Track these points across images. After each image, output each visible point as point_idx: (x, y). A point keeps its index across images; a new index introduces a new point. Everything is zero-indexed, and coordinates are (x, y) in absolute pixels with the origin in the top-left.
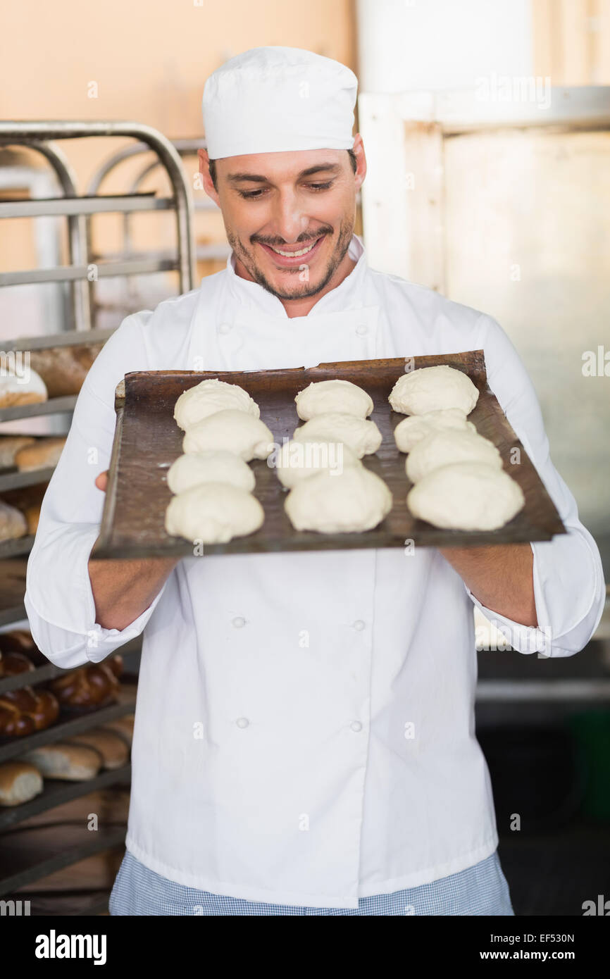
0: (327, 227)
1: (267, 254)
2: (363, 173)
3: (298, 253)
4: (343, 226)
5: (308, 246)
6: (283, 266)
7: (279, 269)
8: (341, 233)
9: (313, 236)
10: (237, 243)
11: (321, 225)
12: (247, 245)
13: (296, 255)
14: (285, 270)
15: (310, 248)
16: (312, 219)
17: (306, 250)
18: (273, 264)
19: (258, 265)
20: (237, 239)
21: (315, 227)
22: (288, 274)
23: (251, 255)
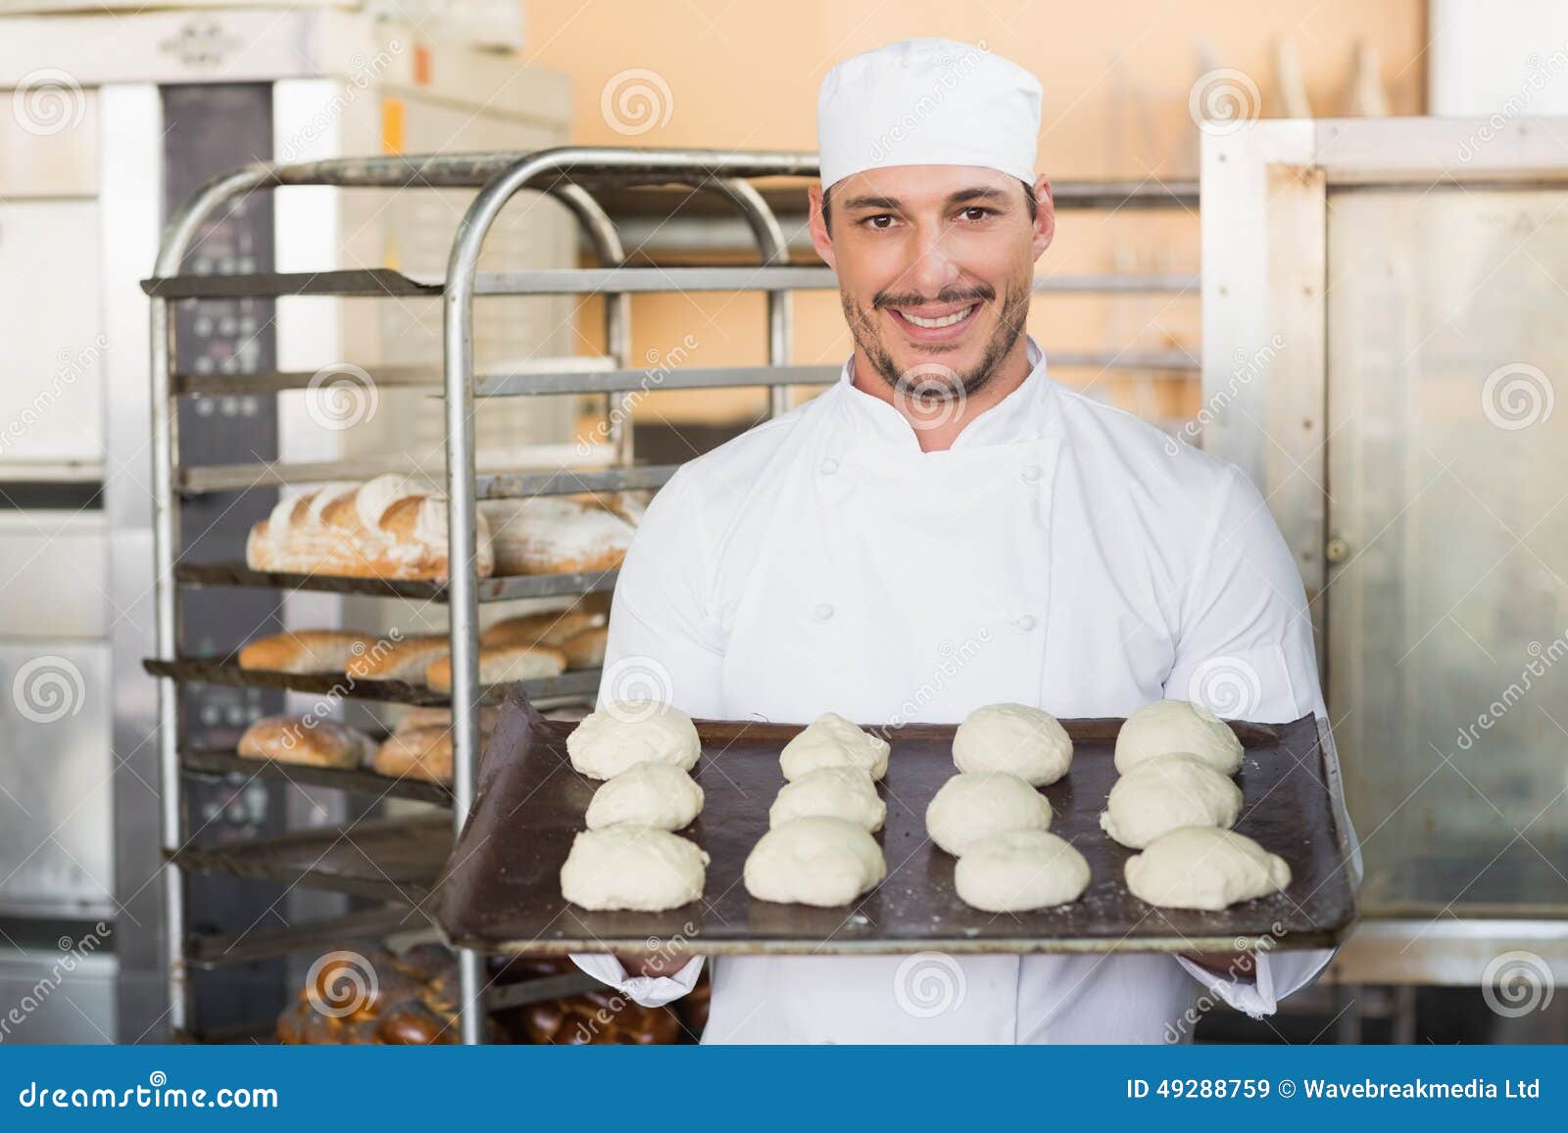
0: (986, 287)
1: (898, 325)
2: (1048, 232)
3: (942, 322)
4: (1010, 290)
5: (956, 312)
6: (919, 342)
7: (914, 346)
8: (1007, 302)
9: (964, 296)
10: (855, 309)
11: (977, 284)
12: (868, 311)
13: (938, 326)
14: (922, 348)
15: (961, 315)
16: (964, 271)
17: (953, 319)
18: (906, 339)
19: (885, 345)
20: (855, 304)
21: (968, 285)
22: (927, 353)
23: (875, 327)
